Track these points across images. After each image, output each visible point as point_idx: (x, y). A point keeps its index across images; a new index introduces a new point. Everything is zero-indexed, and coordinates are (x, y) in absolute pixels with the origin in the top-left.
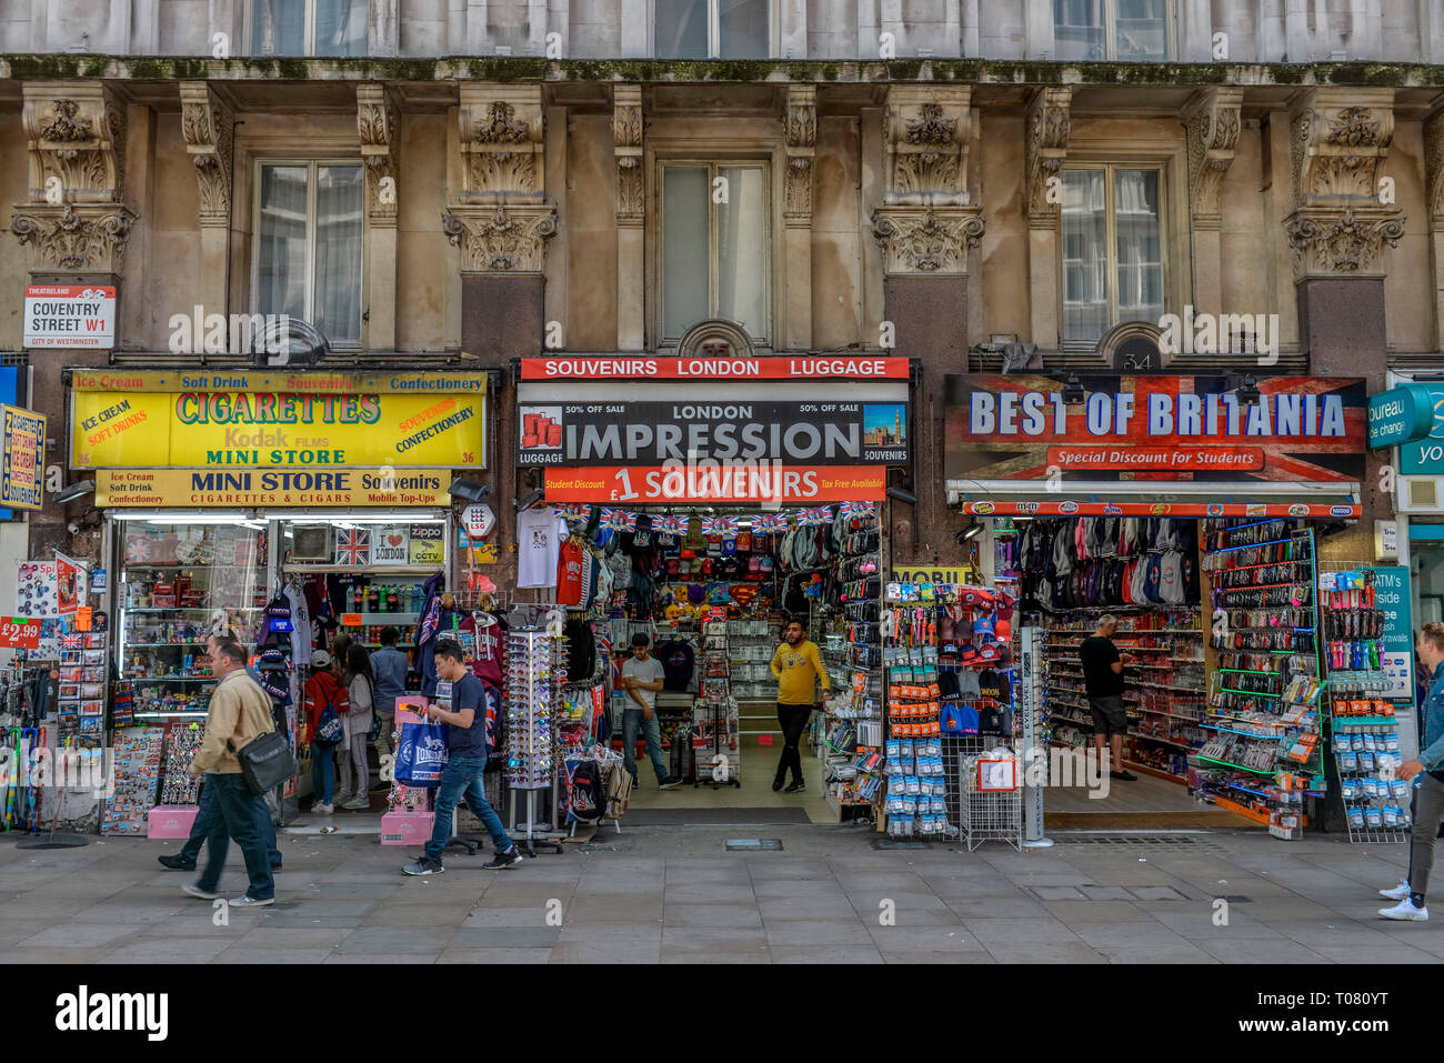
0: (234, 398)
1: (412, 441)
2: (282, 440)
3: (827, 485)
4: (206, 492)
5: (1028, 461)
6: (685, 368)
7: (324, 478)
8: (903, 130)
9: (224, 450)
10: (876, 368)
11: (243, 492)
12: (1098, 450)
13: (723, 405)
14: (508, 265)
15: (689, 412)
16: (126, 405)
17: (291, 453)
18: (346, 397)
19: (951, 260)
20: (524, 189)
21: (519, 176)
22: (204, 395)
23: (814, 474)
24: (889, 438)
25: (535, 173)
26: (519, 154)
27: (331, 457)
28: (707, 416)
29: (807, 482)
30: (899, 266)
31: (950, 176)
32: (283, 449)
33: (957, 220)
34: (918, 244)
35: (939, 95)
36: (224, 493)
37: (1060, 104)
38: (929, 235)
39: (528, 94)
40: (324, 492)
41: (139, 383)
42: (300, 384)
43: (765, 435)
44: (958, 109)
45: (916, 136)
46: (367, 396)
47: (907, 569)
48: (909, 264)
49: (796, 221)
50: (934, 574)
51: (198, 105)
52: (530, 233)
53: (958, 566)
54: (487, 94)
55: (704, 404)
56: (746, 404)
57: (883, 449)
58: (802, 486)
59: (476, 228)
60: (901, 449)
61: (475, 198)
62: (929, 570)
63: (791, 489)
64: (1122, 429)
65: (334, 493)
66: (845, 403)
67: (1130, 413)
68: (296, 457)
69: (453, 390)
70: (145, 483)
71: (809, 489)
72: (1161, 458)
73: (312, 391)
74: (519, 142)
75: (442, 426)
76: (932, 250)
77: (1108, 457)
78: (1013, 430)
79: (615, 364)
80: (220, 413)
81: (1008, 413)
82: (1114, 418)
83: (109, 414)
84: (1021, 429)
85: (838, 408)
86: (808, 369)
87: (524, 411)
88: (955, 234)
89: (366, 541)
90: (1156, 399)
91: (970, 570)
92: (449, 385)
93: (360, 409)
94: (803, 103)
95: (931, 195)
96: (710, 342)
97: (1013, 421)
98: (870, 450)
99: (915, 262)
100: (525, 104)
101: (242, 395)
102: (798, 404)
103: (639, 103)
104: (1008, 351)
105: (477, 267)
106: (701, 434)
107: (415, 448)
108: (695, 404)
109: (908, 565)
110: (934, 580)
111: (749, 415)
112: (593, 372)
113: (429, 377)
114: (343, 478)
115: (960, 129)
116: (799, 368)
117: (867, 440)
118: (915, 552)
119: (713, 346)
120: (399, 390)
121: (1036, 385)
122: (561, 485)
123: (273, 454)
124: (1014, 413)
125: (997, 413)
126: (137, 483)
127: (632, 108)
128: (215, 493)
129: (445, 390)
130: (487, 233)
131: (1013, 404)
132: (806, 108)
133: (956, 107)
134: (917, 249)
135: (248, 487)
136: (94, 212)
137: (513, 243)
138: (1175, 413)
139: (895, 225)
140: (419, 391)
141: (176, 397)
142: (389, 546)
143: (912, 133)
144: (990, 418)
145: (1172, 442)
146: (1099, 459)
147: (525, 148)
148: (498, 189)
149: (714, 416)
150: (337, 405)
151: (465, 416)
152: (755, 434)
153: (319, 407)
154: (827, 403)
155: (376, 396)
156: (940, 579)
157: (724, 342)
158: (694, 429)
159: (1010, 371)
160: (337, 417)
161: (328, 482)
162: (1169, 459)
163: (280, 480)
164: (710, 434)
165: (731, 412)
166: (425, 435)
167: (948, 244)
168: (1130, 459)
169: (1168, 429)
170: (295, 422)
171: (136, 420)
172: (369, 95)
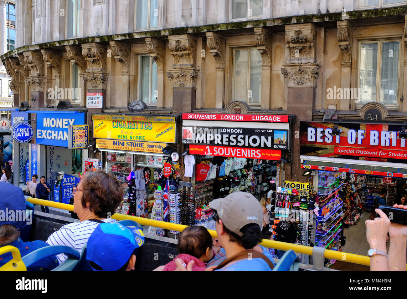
0: (123, 122)
1: (159, 135)
2: (132, 133)
3: (264, 154)
4: (116, 146)
5: (328, 151)
6: (223, 117)
7: (139, 144)
8: (290, 39)
9: (121, 135)
10: (278, 119)
11: (123, 146)
12: (352, 149)
13: (234, 129)
14: (184, 86)
15: (225, 130)
16: (103, 123)
17: (134, 136)
18: (145, 122)
19: (308, 81)
20: (188, 63)
21: (186, 59)
22: (117, 121)
23: (260, 151)
24: (281, 141)
25: (190, 58)
26: (185, 54)
27: (142, 138)
28: (230, 132)
29: (258, 153)
30: (292, 84)
31: (309, 53)
32: (132, 135)
33: (309, 68)
34: (297, 76)
35: (300, 27)
36: (119, 146)
37: (343, 27)
38: (301, 73)
39: (184, 37)
40: (139, 148)
41: (104, 118)
42: (135, 119)
43: (244, 139)
44: (308, 31)
45: (293, 41)
46: (149, 123)
47: (289, 182)
48: (294, 83)
49: (265, 68)
50: (297, 184)
51: (114, 47)
52: (189, 77)
53: (305, 183)
54: (174, 38)
55: (229, 128)
56: (240, 129)
57: (279, 145)
58: (256, 154)
59: (175, 75)
60: (285, 145)
61: (176, 67)
62: (296, 183)
63: (253, 155)
64: (359, 142)
65: (141, 148)
66: (269, 129)
67: (362, 137)
68: (135, 137)
69: (167, 122)
70: (105, 143)
71: (258, 155)
72: (375, 153)
73: (137, 121)
74: (184, 50)
75: (165, 131)
76: (302, 78)
77: (355, 151)
78: (321, 141)
79: (205, 115)
80: (120, 126)
81: (319, 135)
82: (357, 139)
83: (100, 125)
84: (324, 140)
85: (266, 131)
86: (258, 119)
87: (183, 128)
88: (309, 73)
89: (154, 159)
90: (372, 133)
91: (309, 184)
92: (166, 120)
93: (148, 126)
94: (259, 33)
95: (301, 60)
96: (236, 107)
97: (321, 138)
98: (275, 145)
99: (296, 83)
100: (184, 40)
101: (124, 122)
102: (255, 129)
103: (213, 37)
104: (326, 113)
105: (177, 86)
106: (227, 138)
107: (160, 137)
108: (226, 128)
109: (289, 181)
110: (297, 186)
111: (241, 132)
112: (199, 118)
113: (163, 118)
114: (143, 144)
115: (308, 38)
116: (255, 118)
117: (275, 142)
118: (292, 177)
119: (237, 109)
120: (155, 121)
121: (330, 126)
122: (193, 149)
123: (130, 137)
124: (322, 135)
125: (316, 134)
126: (103, 143)
127: (211, 38)
128: (118, 146)
129: (166, 122)
130: (178, 77)
131: (321, 132)
132: (260, 35)
133: (307, 31)
134: (297, 78)
135: (124, 145)
136: (98, 75)
137: (185, 79)
138: (380, 138)
139: (289, 71)
140: (160, 121)
141: (112, 121)
142: (158, 161)
143: (292, 41)
144: (314, 137)
145: (378, 148)
146: (352, 152)
147: (186, 52)
148: (182, 64)
149: (231, 132)
150: (143, 124)
151: (171, 129)
152: (241, 138)
153: (140, 125)
154: (263, 129)
155: (151, 123)
156: (299, 186)
157: (240, 108)
158: (225, 136)
159: (325, 120)
160: (143, 128)
161: (139, 145)
162: (378, 154)
163: (130, 144)
164: (229, 138)
165: (236, 131)
166: (162, 133)
167: (307, 76)
168: (363, 153)
169: (376, 143)
170: (135, 128)
171: (105, 126)
172: (148, 40)
